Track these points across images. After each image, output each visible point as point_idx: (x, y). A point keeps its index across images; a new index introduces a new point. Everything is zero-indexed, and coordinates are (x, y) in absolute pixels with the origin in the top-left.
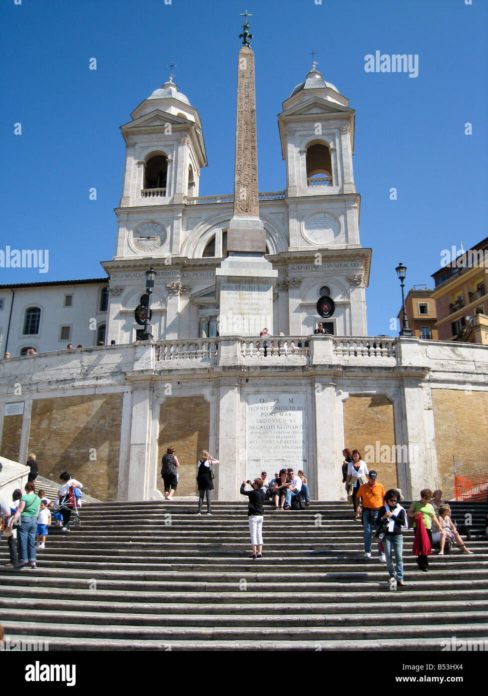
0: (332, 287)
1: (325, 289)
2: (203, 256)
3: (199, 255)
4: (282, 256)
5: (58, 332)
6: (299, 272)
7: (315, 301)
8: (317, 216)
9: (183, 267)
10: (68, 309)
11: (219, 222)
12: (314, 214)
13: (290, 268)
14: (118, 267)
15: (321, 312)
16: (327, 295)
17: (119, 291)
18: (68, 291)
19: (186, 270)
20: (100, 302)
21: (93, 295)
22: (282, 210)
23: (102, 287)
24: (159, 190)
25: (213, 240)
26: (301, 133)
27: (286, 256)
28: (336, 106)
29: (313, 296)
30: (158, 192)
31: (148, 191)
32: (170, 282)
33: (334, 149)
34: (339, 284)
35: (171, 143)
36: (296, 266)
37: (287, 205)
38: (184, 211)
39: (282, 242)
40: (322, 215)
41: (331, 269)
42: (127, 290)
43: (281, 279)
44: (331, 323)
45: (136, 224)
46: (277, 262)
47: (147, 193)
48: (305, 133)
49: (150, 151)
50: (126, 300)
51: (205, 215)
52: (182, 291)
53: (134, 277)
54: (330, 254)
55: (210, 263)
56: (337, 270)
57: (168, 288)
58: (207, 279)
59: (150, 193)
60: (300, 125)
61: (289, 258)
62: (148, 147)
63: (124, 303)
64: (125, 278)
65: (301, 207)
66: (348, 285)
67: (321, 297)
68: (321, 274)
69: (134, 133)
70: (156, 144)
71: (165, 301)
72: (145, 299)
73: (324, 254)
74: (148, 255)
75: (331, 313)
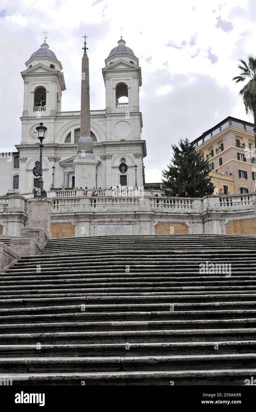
0: (126, 158)
1: (123, 159)
2: (65, 143)
3: (63, 142)
4: (103, 144)
6: (111, 151)
7: (119, 165)
8: (120, 123)
9: (56, 148)
11: (73, 125)
12: (118, 122)
13: (107, 149)
14: (24, 148)
15: (121, 171)
16: (124, 163)
17: (25, 160)
19: (57, 150)
20: (13, 163)
22: (104, 120)
23: (16, 156)
24: (42, 107)
25: (70, 134)
26: (113, 79)
27: (105, 144)
28: (131, 65)
29: (118, 163)
30: (42, 109)
31: (37, 107)
32: (50, 155)
33: (130, 88)
34: (130, 157)
35: (48, 82)
36: (109, 148)
37: (106, 117)
38: (55, 119)
39: (104, 136)
40: (123, 122)
41: (126, 149)
42: (29, 159)
43: (103, 154)
44: (126, 176)
45: (31, 126)
46: (101, 146)
47: (36, 109)
48: (116, 79)
49: (37, 86)
50: (28, 164)
51: (66, 121)
52: (55, 160)
53: (32, 153)
54: (125, 143)
55: (69, 146)
56: (129, 150)
57: (49, 158)
58: (67, 154)
59: (38, 109)
60: (113, 74)
61: (106, 145)
62: (35, 84)
63: (27, 166)
64: (27, 153)
65: (113, 118)
66: (134, 158)
67: (121, 163)
68: (122, 152)
69: (27, 76)
70: (40, 82)
71: (47, 165)
72: (38, 163)
73: (123, 143)
74: (38, 142)
75: (126, 171)
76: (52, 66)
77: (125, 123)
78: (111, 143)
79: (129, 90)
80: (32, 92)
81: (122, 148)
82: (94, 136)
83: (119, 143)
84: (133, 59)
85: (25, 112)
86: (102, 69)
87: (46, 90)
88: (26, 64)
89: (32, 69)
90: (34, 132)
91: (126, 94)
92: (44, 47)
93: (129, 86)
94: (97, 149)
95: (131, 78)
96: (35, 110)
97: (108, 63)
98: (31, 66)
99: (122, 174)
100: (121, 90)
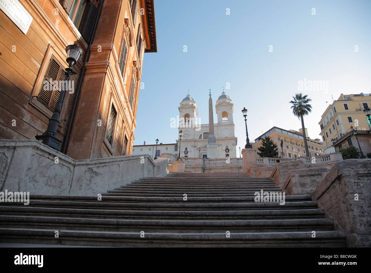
0: (228, 146)
2: (199, 139)
4: (218, 139)
7: (225, 149)
8: (225, 129)
10: (167, 151)
11: (202, 131)
15: (226, 152)
16: (227, 148)
18: (167, 146)
20: (175, 149)
21: (173, 147)
23: (176, 146)
25: (201, 135)
28: (228, 103)
32: (192, 145)
33: (229, 113)
34: (230, 145)
35: (190, 111)
36: (220, 141)
37: (218, 127)
38: (194, 128)
39: (217, 135)
42: (182, 147)
44: (228, 154)
48: (222, 109)
49: (186, 113)
52: (195, 147)
55: (201, 140)
56: (229, 142)
58: (200, 144)
60: (220, 107)
65: (222, 127)
66: (232, 145)
68: (226, 143)
69: (181, 109)
70: (187, 111)
71: (191, 149)
72: (186, 149)
73: (227, 138)
74: (186, 138)
75: (228, 152)
76: (192, 104)
77: (227, 129)
78: (221, 139)
79: (228, 114)
80: (183, 116)
81: (226, 141)
83: (225, 139)
84: (230, 100)
86: (215, 105)
87: (190, 115)
88: (180, 104)
89: (183, 106)
91: (227, 116)
92: (188, 96)
93: (228, 113)
95: (229, 109)
97: (218, 103)
98: (183, 105)
99: (227, 154)
100: (225, 114)
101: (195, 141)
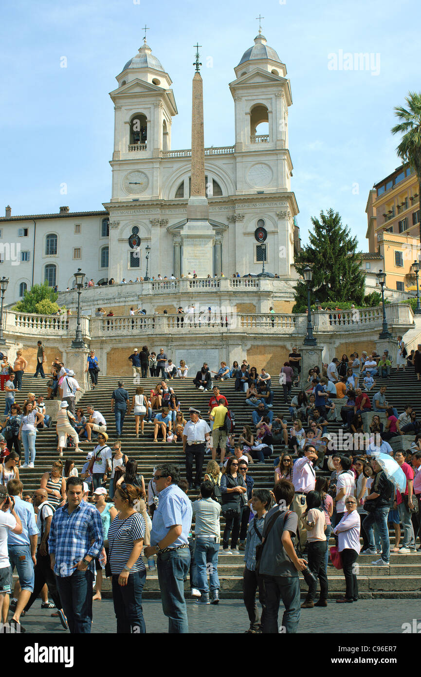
0: (266, 219)
1: (261, 221)
2: (175, 198)
3: (172, 197)
4: (231, 198)
5: (71, 253)
6: (243, 209)
7: (255, 229)
8: (257, 166)
10: (78, 235)
11: (185, 171)
12: (254, 165)
13: (237, 206)
14: (115, 207)
15: (257, 239)
16: (262, 226)
17: (117, 224)
18: (78, 221)
19: (164, 208)
20: (101, 229)
21: (96, 225)
22: (232, 161)
23: (103, 218)
24: (142, 145)
25: (182, 184)
26: (246, 98)
27: (234, 198)
28: (273, 76)
29: (253, 227)
30: (141, 147)
31: (133, 145)
32: (152, 218)
33: (272, 112)
34: (271, 218)
35: (149, 106)
36: (241, 205)
37: (235, 158)
38: (160, 162)
39: (232, 186)
40: (260, 166)
41: (265, 206)
42: (122, 224)
43: (230, 214)
44: (265, 246)
45: (126, 173)
46: (228, 202)
47: (132, 147)
48: (250, 98)
49: (134, 112)
50: (122, 230)
51: (176, 166)
52: (162, 223)
53: (127, 214)
54: (264, 197)
55: (180, 203)
56: (269, 208)
57: (151, 222)
58: (178, 214)
59: (135, 147)
60: (246, 91)
61: (236, 200)
62: (131, 109)
63: (121, 233)
64: (120, 215)
65: (245, 159)
66: (276, 219)
67: (257, 227)
68: (258, 211)
69: (120, 98)
70: (137, 107)
71: (149, 231)
72: (136, 229)
73: (260, 196)
74: (136, 197)
75: (265, 239)
76: (155, 82)
77: (263, 166)
78: (242, 198)
79: (270, 115)
80: (126, 123)
81: (258, 205)
82: (218, 186)
83: (255, 197)
84: (277, 66)
85: (116, 153)
86: (229, 84)
87: (146, 118)
88: (118, 78)
89: (126, 86)
90: (130, 183)
91: (266, 119)
92: (144, 52)
93: (269, 109)
94: (223, 207)
95: (273, 96)
96: (132, 149)
97: (240, 73)
98: (123, 83)
99: (259, 244)
100: (259, 114)
101: (162, 205)
